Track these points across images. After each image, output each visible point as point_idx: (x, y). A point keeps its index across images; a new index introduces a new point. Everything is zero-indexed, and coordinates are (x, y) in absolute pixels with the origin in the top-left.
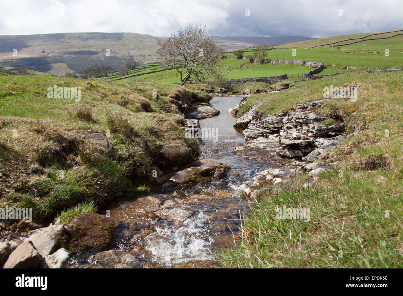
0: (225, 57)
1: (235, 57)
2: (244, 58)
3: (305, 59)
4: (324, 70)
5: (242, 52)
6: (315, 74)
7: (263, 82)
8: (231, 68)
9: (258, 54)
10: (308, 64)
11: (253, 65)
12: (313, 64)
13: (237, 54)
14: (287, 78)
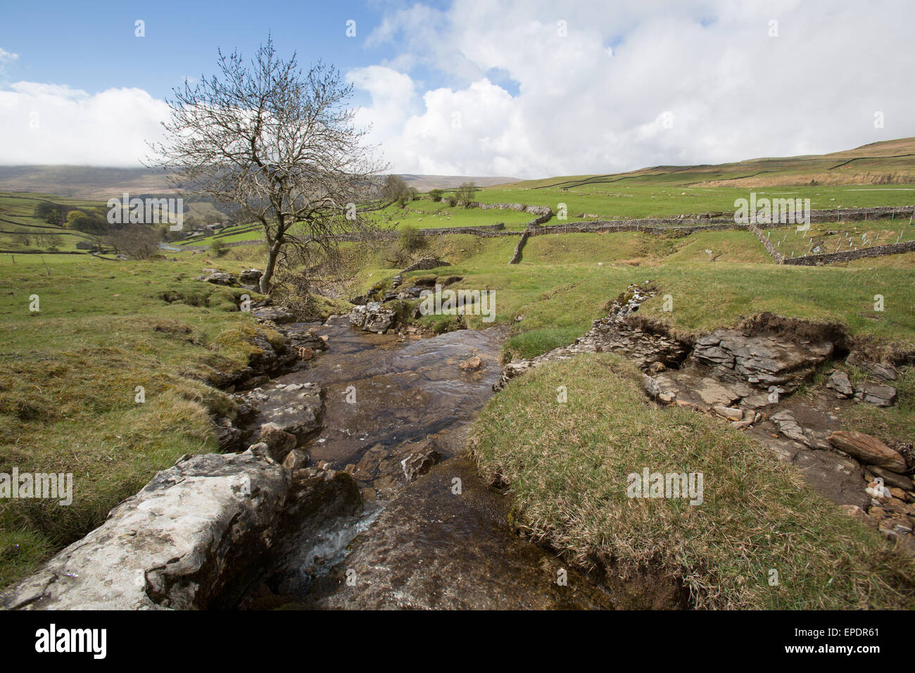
0: (418, 199)
1: (431, 199)
2: (443, 200)
3: (526, 203)
4: (553, 217)
5: (441, 192)
6: (542, 223)
7: (470, 233)
8: (426, 213)
9: (462, 195)
10: (530, 209)
11: (454, 209)
12: (537, 210)
13: (434, 196)
14: (505, 228)
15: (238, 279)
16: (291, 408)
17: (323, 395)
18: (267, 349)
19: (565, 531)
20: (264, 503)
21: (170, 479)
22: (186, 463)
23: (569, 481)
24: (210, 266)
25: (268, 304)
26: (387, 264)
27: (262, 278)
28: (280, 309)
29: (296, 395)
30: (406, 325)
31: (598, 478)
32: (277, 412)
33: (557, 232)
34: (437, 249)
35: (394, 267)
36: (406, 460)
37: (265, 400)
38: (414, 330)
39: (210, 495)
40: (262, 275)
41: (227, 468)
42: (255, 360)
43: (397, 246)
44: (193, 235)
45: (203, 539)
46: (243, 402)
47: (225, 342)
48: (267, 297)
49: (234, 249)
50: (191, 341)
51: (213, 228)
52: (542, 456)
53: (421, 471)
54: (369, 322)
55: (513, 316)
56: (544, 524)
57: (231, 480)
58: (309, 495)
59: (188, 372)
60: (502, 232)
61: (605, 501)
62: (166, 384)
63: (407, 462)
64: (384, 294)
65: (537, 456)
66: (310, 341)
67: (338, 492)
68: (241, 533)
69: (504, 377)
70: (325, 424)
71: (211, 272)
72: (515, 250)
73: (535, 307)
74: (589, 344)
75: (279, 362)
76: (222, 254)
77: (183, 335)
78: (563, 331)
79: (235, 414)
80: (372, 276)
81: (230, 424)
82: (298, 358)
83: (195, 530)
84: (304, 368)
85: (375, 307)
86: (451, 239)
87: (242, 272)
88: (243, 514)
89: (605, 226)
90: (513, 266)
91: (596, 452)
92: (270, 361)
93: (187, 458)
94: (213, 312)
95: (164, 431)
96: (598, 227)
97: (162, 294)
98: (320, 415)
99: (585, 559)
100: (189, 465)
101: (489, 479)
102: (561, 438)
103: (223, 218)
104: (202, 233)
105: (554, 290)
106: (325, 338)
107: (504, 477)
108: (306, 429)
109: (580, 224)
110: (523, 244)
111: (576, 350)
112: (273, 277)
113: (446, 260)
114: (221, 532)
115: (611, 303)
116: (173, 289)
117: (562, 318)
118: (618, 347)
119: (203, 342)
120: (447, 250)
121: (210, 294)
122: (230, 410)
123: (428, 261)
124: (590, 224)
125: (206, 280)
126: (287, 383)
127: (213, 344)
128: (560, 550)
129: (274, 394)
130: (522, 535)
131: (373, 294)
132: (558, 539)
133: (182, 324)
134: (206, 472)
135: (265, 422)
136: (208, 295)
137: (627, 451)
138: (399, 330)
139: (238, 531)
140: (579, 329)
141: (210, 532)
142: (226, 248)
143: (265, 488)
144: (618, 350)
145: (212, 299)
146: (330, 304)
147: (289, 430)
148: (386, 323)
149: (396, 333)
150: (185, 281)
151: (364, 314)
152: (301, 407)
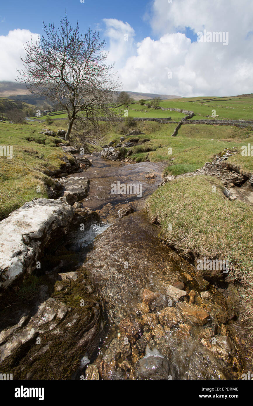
0: (134, 103)
1: (140, 104)
2: (145, 105)
3: (183, 109)
4: (194, 116)
5: (144, 101)
6: (189, 118)
7: (156, 121)
8: (137, 110)
9: (153, 103)
10: (184, 112)
11: (150, 109)
12: (187, 112)
13: (141, 102)
14: (171, 120)
15: (57, 134)
16: (76, 186)
17: (89, 182)
18: (68, 162)
19: (180, 242)
20: (64, 218)
21: (30, 205)
22: (36, 200)
23: (186, 224)
24: (45, 128)
25: (68, 145)
26: (119, 132)
27: (66, 134)
28: (73, 148)
29: (78, 181)
30: (124, 158)
31: (198, 224)
32: (70, 187)
33: (195, 123)
34: (140, 127)
35: (121, 134)
36: (120, 210)
37: (66, 182)
38: (128, 160)
39: (45, 212)
41: (51, 204)
42: (63, 166)
43: (123, 124)
45: (42, 227)
46: (58, 182)
47: (51, 159)
48: (68, 142)
49: (55, 121)
50: (38, 157)
51: (47, 112)
52: (175, 213)
53: (126, 215)
54: (109, 156)
55: (170, 158)
56: (173, 239)
57: (52, 208)
58: (81, 218)
59: (37, 169)
60: (170, 121)
61: (199, 234)
62: (29, 172)
63: (120, 211)
64: (116, 145)
65: (173, 213)
66: (85, 161)
67: (92, 219)
68: (56, 227)
69: (163, 182)
70: (89, 193)
71: (46, 130)
72: (175, 130)
73: (180, 155)
74: (202, 172)
75: (72, 168)
76: (50, 123)
77: (35, 154)
78: (191, 166)
79: (54, 186)
80: (111, 137)
81: (52, 189)
82: (79, 168)
83: (39, 223)
84: (82, 171)
85: (112, 150)
86: (147, 123)
87: (58, 131)
88: (56, 221)
89: (218, 122)
90: (173, 137)
91: (199, 214)
92: (68, 167)
94: (46, 147)
95: (28, 189)
96: (214, 122)
97: (27, 138)
98: (87, 190)
99: (187, 253)
100: (37, 201)
101: (152, 220)
102: (185, 207)
103: (51, 108)
104: (42, 114)
105: (190, 148)
106: (91, 160)
107: (159, 220)
108: (82, 195)
109: (206, 120)
110: (178, 128)
111: (196, 174)
112: (70, 134)
113: (144, 132)
114: (48, 226)
115: (215, 156)
116: (31, 136)
117: (192, 160)
118: (215, 175)
119: (42, 158)
120: (144, 128)
121: (46, 139)
122: (53, 184)
123: (136, 132)
124: (211, 121)
125: (44, 133)
126: (75, 177)
127: (46, 159)
128: (177, 249)
129: (70, 180)
130: (163, 242)
131: (112, 144)
132: (177, 245)
133: (35, 150)
134: (43, 204)
135: (66, 190)
136: (44, 140)
137: (212, 215)
138: (121, 160)
139: (55, 226)
140: (199, 166)
141: (44, 225)
142: (52, 121)
143: (65, 213)
144: (215, 176)
145: (46, 141)
146: (93, 148)
147: (75, 194)
148: (116, 156)
149: (120, 161)
150: (36, 133)
151: (107, 152)
152: (80, 186)
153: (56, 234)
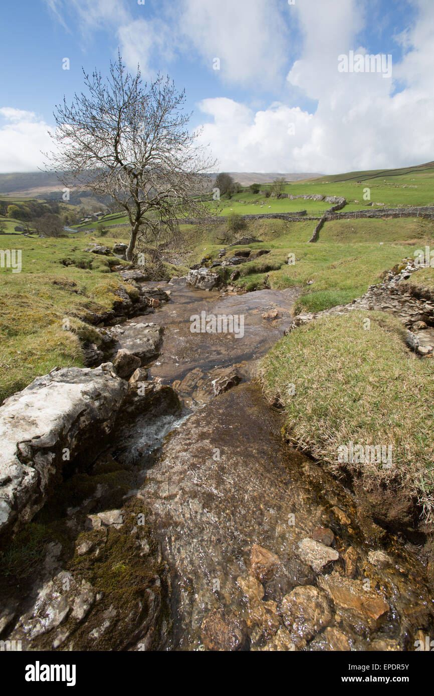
0: (241, 191)
1: (251, 192)
2: (260, 192)
3: (326, 195)
4: (347, 206)
5: (258, 186)
6: (337, 210)
7: (280, 218)
8: (247, 203)
9: (275, 188)
10: (328, 199)
11: (269, 199)
12: (334, 200)
13: (253, 189)
14: (307, 215)
15: (112, 251)
16: (138, 340)
17: (161, 331)
18: (126, 298)
19: (323, 447)
20: (103, 404)
21: (43, 383)
22: (56, 372)
23: (331, 410)
24: (93, 241)
25: (132, 268)
26: (217, 241)
27: (127, 250)
28: (139, 272)
29: (142, 331)
30: (226, 285)
31: (356, 410)
32: (129, 342)
33: (348, 218)
34: (254, 230)
35: (222, 244)
36: (216, 380)
37: (122, 333)
38: (232, 288)
39: (66, 396)
40: (127, 248)
41: (83, 378)
42: (117, 306)
43: (225, 227)
44: (85, 221)
45: (57, 425)
46: (106, 334)
47: (97, 293)
48: (131, 263)
49: (112, 230)
50: (76, 292)
51: (98, 215)
52: (312, 388)
53: (226, 389)
54: (199, 282)
55: (305, 280)
56: (308, 440)
57: (82, 387)
58: (142, 400)
59: (71, 312)
60: (305, 217)
61: (359, 429)
62: (54, 319)
63: (216, 382)
64: (212, 263)
65: (308, 388)
66: (158, 295)
67: (163, 400)
68: (87, 423)
69: (293, 325)
70: (162, 351)
71: (94, 245)
72: (314, 232)
73: (323, 274)
74: (364, 304)
75: (135, 308)
76: (104, 234)
77: (71, 287)
78: (344, 293)
79: (100, 342)
80: (206, 249)
81: (96, 348)
82: (147, 306)
83: (53, 418)
84: (152, 312)
85: (204, 271)
86: (265, 223)
87: (114, 246)
88: (88, 410)
89: (390, 212)
90: (310, 243)
91: (357, 390)
92: (127, 307)
93: (57, 370)
94: (93, 273)
95: (48, 350)
96: (383, 213)
97: (62, 260)
98: (158, 345)
99: (337, 469)
100: (57, 374)
101: (270, 401)
102: (329, 375)
103: (104, 208)
104: (91, 219)
105: (340, 261)
106: (168, 292)
107: (281, 401)
108: (149, 355)
109: (368, 211)
110: (320, 227)
111: (352, 308)
112: (135, 249)
113: (260, 239)
114: (71, 421)
115: (386, 272)
116: (68, 257)
117: (344, 283)
118: (388, 307)
119: (83, 293)
120: (261, 231)
121: (93, 261)
122: (97, 339)
123: (247, 239)
124: (377, 211)
125: (91, 251)
126: (138, 323)
127: (90, 294)
128: (318, 460)
129: (128, 330)
130: (291, 444)
131: (204, 262)
132: (317, 452)
133: (71, 280)
134: (68, 379)
135: (121, 348)
136: (91, 262)
137: (383, 391)
138: (221, 289)
139: (84, 421)
140: (357, 292)
141: (62, 421)
142: (106, 230)
143: (106, 394)
144: (387, 310)
145: (94, 264)
146: (175, 270)
147: (137, 354)
148: (212, 282)
149: (219, 290)
150: (77, 252)
151: (197, 276)
152: (145, 339)
153: (88, 435)
